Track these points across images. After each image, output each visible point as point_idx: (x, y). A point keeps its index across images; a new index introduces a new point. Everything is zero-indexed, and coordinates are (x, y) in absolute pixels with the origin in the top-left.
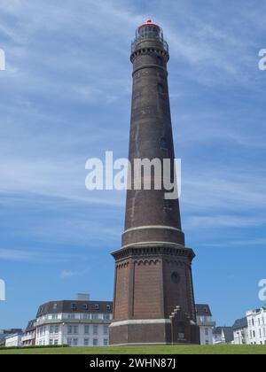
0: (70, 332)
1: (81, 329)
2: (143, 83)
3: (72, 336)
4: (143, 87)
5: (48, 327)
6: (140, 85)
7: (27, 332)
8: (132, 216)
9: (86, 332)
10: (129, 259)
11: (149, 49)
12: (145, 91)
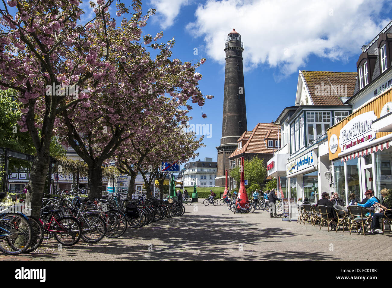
0: (202, 178)
1: (208, 177)
2: (230, 65)
3: (203, 180)
4: (230, 68)
5: (190, 175)
6: (229, 66)
7: (178, 178)
8: (225, 131)
9: (211, 178)
10: (222, 151)
11: (233, 48)
12: (231, 70)
